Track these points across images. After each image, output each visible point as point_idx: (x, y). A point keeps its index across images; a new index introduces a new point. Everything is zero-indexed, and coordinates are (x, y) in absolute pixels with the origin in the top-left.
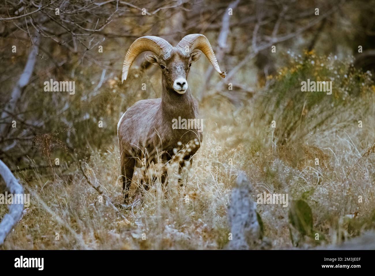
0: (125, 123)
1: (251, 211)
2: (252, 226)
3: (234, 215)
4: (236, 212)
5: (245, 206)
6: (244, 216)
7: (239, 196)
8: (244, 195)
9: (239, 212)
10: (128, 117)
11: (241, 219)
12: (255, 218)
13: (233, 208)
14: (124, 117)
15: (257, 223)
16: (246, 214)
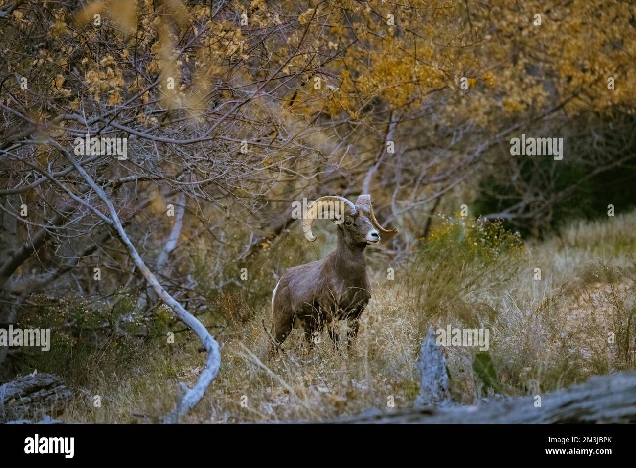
0: (283, 291)
1: (440, 363)
2: (442, 378)
3: (424, 368)
4: (426, 365)
5: (435, 359)
6: (435, 369)
7: (429, 350)
8: (433, 349)
9: (429, 365)
10: (285, 286)
11: (431, 372)
12: (444, 370)
13: (423, 361)
14: (279, 285)
15: (446, 376)
16: (436, 367)
